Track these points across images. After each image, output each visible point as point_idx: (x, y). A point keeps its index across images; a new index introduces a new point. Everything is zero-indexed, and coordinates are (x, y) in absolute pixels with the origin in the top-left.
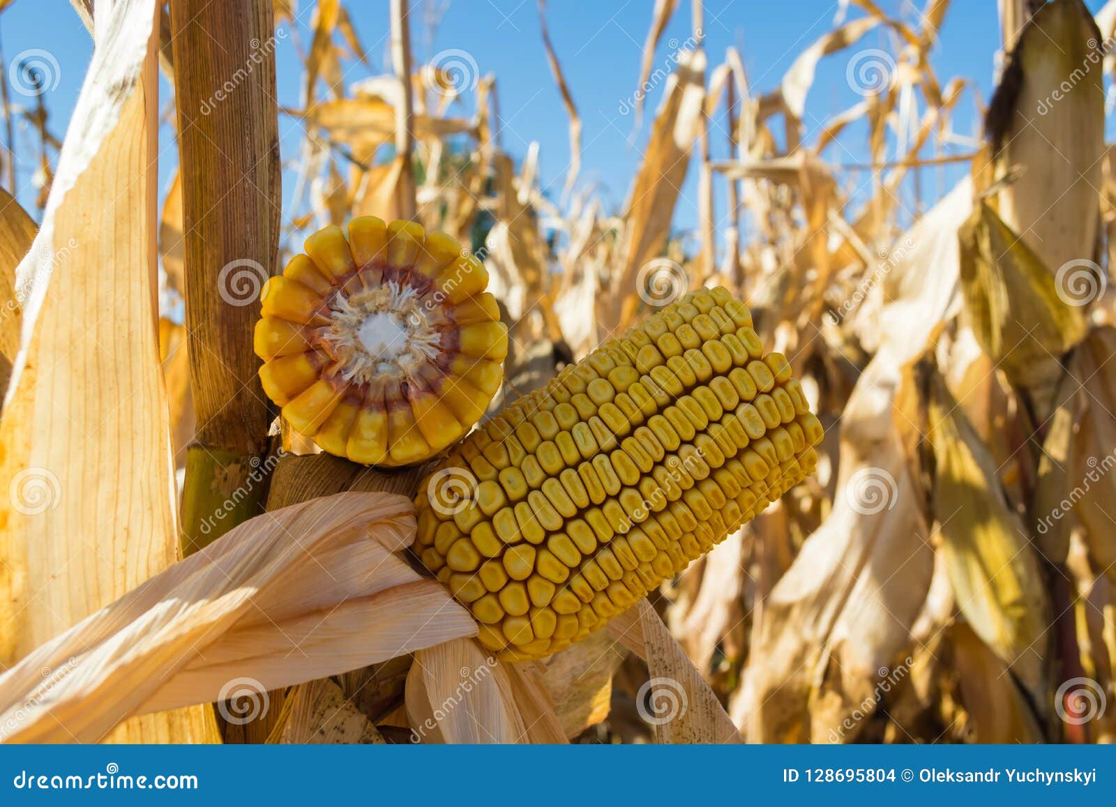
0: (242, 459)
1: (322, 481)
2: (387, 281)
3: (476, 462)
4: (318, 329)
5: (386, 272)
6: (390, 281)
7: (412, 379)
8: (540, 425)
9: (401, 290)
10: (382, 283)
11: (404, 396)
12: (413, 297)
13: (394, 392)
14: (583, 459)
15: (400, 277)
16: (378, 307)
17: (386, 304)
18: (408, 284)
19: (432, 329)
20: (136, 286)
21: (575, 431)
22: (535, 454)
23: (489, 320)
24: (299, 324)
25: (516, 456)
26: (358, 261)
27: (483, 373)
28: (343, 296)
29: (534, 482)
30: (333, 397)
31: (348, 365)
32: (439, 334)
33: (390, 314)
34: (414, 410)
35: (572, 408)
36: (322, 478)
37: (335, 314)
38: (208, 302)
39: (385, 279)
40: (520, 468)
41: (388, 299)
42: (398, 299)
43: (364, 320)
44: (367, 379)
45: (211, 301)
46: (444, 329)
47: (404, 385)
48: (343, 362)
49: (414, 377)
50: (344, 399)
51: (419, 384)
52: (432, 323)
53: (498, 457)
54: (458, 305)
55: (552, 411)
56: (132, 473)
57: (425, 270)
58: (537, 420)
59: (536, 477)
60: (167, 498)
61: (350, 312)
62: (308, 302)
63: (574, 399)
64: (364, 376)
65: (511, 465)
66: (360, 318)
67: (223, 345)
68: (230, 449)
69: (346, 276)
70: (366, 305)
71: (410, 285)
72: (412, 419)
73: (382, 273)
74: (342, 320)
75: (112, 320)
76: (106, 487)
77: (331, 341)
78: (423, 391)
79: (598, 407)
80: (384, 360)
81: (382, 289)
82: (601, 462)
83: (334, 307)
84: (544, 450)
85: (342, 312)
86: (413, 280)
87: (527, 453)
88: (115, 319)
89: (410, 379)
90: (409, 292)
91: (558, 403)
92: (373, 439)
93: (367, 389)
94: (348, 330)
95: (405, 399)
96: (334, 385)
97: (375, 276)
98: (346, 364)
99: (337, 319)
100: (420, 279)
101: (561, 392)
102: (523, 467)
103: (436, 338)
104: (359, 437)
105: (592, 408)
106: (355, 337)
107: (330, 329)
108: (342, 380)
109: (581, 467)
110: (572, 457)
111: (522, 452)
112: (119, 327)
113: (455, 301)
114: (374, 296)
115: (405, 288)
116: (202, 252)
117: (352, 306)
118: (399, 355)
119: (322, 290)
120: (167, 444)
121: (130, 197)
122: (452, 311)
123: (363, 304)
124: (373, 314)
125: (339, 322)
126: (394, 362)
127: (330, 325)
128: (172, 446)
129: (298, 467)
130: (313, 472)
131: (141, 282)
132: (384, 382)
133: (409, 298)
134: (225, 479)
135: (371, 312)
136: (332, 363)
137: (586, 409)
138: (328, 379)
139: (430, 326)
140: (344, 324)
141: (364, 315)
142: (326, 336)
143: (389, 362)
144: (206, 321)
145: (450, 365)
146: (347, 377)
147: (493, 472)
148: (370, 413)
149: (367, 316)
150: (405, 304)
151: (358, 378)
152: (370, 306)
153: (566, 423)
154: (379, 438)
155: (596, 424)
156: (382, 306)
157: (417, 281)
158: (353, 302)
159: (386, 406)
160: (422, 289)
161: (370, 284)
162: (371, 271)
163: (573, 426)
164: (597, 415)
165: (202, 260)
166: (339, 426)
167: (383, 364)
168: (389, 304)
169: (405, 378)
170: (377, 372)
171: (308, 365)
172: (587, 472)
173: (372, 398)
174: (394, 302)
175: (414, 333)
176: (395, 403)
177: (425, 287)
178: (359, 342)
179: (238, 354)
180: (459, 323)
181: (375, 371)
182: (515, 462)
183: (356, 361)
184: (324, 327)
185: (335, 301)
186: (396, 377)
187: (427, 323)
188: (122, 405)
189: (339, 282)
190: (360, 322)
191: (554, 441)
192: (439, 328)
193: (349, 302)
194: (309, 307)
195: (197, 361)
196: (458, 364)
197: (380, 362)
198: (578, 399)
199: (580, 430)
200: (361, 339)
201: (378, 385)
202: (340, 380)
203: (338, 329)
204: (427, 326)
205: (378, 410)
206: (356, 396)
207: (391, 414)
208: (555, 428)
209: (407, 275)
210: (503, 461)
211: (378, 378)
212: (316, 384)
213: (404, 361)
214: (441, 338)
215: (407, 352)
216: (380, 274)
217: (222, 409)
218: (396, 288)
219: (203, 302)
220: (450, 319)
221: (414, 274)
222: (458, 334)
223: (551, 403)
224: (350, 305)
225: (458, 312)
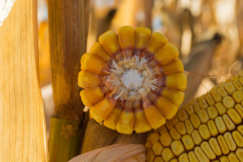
0: (73, 123)
1: (106, 136)
2: (134, 55)
3: (172, 131)
4: (105, 76)
5: (134, 51)
6: (136, 55)
7: (144, 99)
8: (201, 117)
9: (140, 59)
10: (132, 56)
11: (141, 106)
12: (146, 63)
13: (137, 104)
14: (219, 134)
15: (140, 54)
16: (130, 67)
17: (134, 66)
18: (143, 57)
19: (153, 77)
20: (29, 58)
21: (216, 120)
22: (198, 130)
23: (179, 72)
24: (96, 74)
25: (190, 130)
26: (122, 47)
27: (176, 96)
28: (115, 62)
29: (197, 143)
30: (111, 107)
31: (117, 92)
32: (157, 79)
33: (135, 70)
34: (145, 112)
35: (216, 109)
36: (106, 135)
37: (112, 70)
38: (59, 57)
39: (133, 54)
40: (191, 136)
41: (135, 63)
42: (139, 64)
43: (124, 73)
44: (125, 98)
45: (60, 56)
46: (159, 77)
47: (141, 102)
48: (115, 91)
49: (145, 99)
50: (116, 107)
51: (147, 101)
52: (153, 75)
53: (182, 130)
54: (165, 66)
55: (206, 110)
56: (29, 137)
57: (151, 50)
58: (199, 113)
59: (198, 140)
60: (43, 144)
61: (118, 69)
62: (100, 65)
63: (217, 105)
64: (124, 97)
65: (187, 134)
66: (122, 72)
67: (65, 75)
68: (68, 119)
69: (116, 53)
70: (125, 66)
71: (144, 57)
72: (144, 115)
73: (132, 52)
74: (115, 73)
75: (20, 74)
76: (19, 143)
77: (110, 82)
78: (149, 105)
79: (227, 110)
80: (132, 90)
81: (132, 59)
82: (228, 136)
83: (112, 67)
84: (203, 128)
85: (115, 69)
86: (146, 54)
87: (195, 129)
88: (21, 73)
89: (143, 99)
90: (144, 60)
91: (209, 106)
92: (127, 124)
93: (125, 103)
94: (117, 78)
95: (141, 107)
96: (111, 101)
97: (129, 53)
98: (116, 92)
99: (113, 72)
100: (148, 54)
101: (211, 101)
102: (193, 135)
103: (155, 81)
104: (122, 123)
105: (224, 110)
106: (120, 81)
107: (110, 77)
108: (115, 99)
109: (219, 138)
110: (215, 133)
111: (192, 128)
112: (23, 76)
113: (164, 64)
114: (128, 63)
115: (142, 59)
116: (56, 36)
117: (119, 67)
118: (139, 88)
119: (107, 59)
120: (43, 122)
121: (26, 19)
122: (163, 68)
123: (124, 66)
124: (128, 70)
125: (113, 74)
126: (137, 91)
127: (109, 75)
128: (45, 123)
129: (96, 129)
130: (102, 131)
131: (32, 56)
132: (132, 100)
133: (143, 63)
134: (66, 131)
135: (127, 69)
136: (110, 91)
137: (222, 110)
138: (109, 98)
139: (153, 76)
140: (116, 75)
141: (124, 70)
142: (108, 80)
143: (135, 91)
144: (58, 65)
145: (161, 93)
146: (117, 98)
147: (179, 137)
148: (126, 113)
149: (126, 71)
150: (142, 66)
151: (121, 98)
152: (127, 66)
153: (212, 117)
154: (130, 124)
155: (226, 118)
156: (132, 66)
157: (147, 55)
158: (119, 65)
159: (133, 110)
160: (149, 59)
161: (127, 57)
162: (127, 51)
163: (216, 118)
164: (227, 114)
165: (56, 39)
166: (113, 117)
167: (132, 92)
168: (135, 66)
169: (141, 98)
170: (130, 95)
171: (100, 92)
172: (221, 140)
173: (127, 106)
174: (137, 65)
175: (145, 79)
176: (137, 109)
177: (150, 57)
178: (122, 83)
179: (71, 79)
180: (165, 73)
181: (129, 95)
182: (189, 133)
183: (121, 90)
184: (107, 76)
185: (112, 64)
186: (138, 98)
187: (151, 75)
188: (25, 109)
189: (113, 56)
190: (122, 74)
191: (206, 124)
192: (157, 76)
193: (118, 65)
194: (101, 67)
195: (55, 81)
196: (165, 92)
197: (131, 91)
198: (218, 105)
199: (219, 120)
200: (123, 81)
201: (130, 101)
202: (114, 99)
203: (113, 77)
204: (151, 76)
205: (130, 112)
206: (121, 105)
207: (135, 114)
208: (207, 119)
209: (143, 52)
210: (184, 132)
211: (130, 98)
212: (103, 101)
213: (141, 91)
214: (158, 81)
215: (142, 87)
216: (131, 53)
217: (65, 102)
218: (138, 58)
219: (57, 56)
220: (162, 72)
221: (146, 52)
222: (165, 79)
223: (206, 105)
224: (118, 66)
225: (165, 69)
